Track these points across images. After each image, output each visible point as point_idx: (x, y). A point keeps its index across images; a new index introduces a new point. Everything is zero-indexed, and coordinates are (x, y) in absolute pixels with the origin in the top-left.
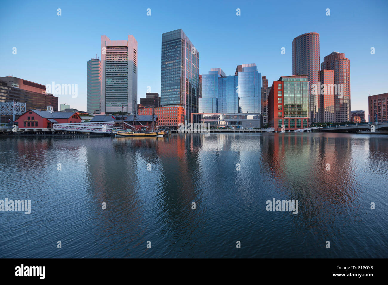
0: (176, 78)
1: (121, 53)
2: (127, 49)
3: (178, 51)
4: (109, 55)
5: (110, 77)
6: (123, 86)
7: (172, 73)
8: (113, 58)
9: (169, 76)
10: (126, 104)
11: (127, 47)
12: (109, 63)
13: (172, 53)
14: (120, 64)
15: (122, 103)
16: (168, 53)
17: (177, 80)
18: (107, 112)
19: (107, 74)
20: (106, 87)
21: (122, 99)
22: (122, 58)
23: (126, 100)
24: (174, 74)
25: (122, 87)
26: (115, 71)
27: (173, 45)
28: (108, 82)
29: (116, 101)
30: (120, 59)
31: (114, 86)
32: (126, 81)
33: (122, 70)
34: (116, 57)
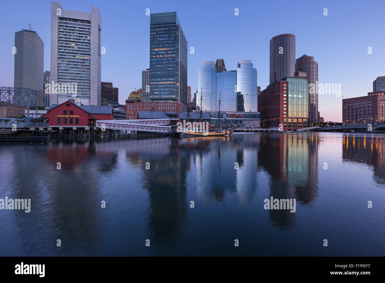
0: (170, 69)
1: (82, 28)
2: (90, 24)
3: (172, 37)
4: (63, 29)
5: (65, 58)
6: (84, 71)
7: (165, 62)
9: (160, 66)
10: (88, 96)
11: (89, 22)
12: (64, 39)
13: (165, 39)
14: (79, 42)
16: (159, 37)
17: (171, 71)
19: (59, 53)
20: (59, 71)
22: (83, 35)
23: (89, 90)
24: (167, 64)
25: (83, 73)
26: (71, 51)
27: (166, 29)
28: (61, 65)
30: (79, 37)
31: (71, 71)
32: (88, 66)
33: (82, 51)
34: (73, 33)
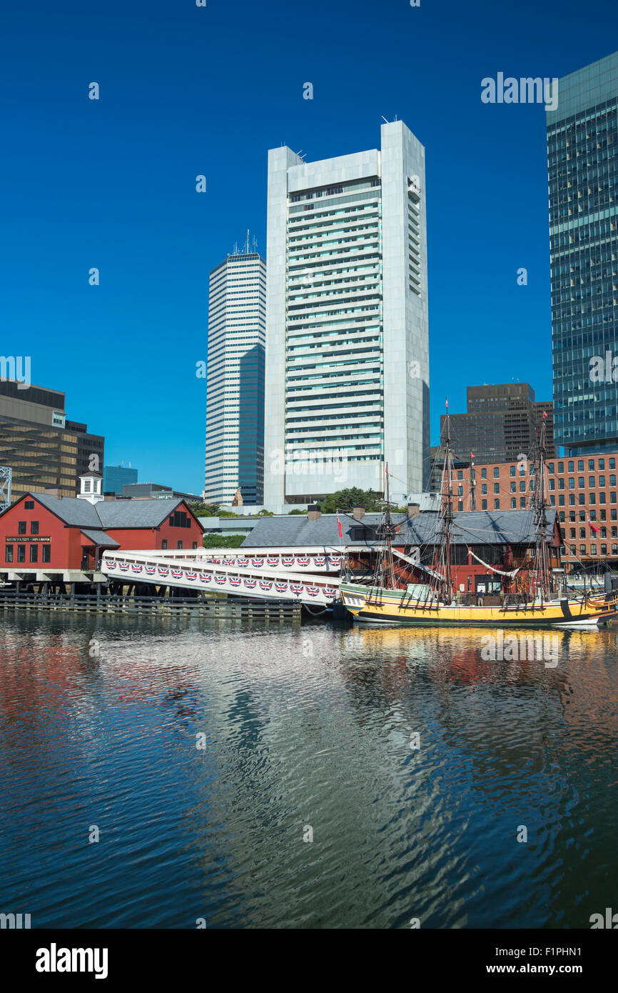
1: (353, 209)
2: (378, 188)
4: (300, 228)
5: (306, 326)
6: (363, 361)
8: (315, 239)
10: (376, 451)
11: (375, 180)
14: (347, 260)
15: (358, 447)
18: (289, 493)
19: (290, 314)
21: (356, 426)
22: (358, 232)
25: (360, 366)
26: (324, 298)
28: (297, 352)
29: (329, 438)
30: (347, 240)
31: (324, 366)
32: (376, 338)
33: (354, 289)
34: (328, 233)
